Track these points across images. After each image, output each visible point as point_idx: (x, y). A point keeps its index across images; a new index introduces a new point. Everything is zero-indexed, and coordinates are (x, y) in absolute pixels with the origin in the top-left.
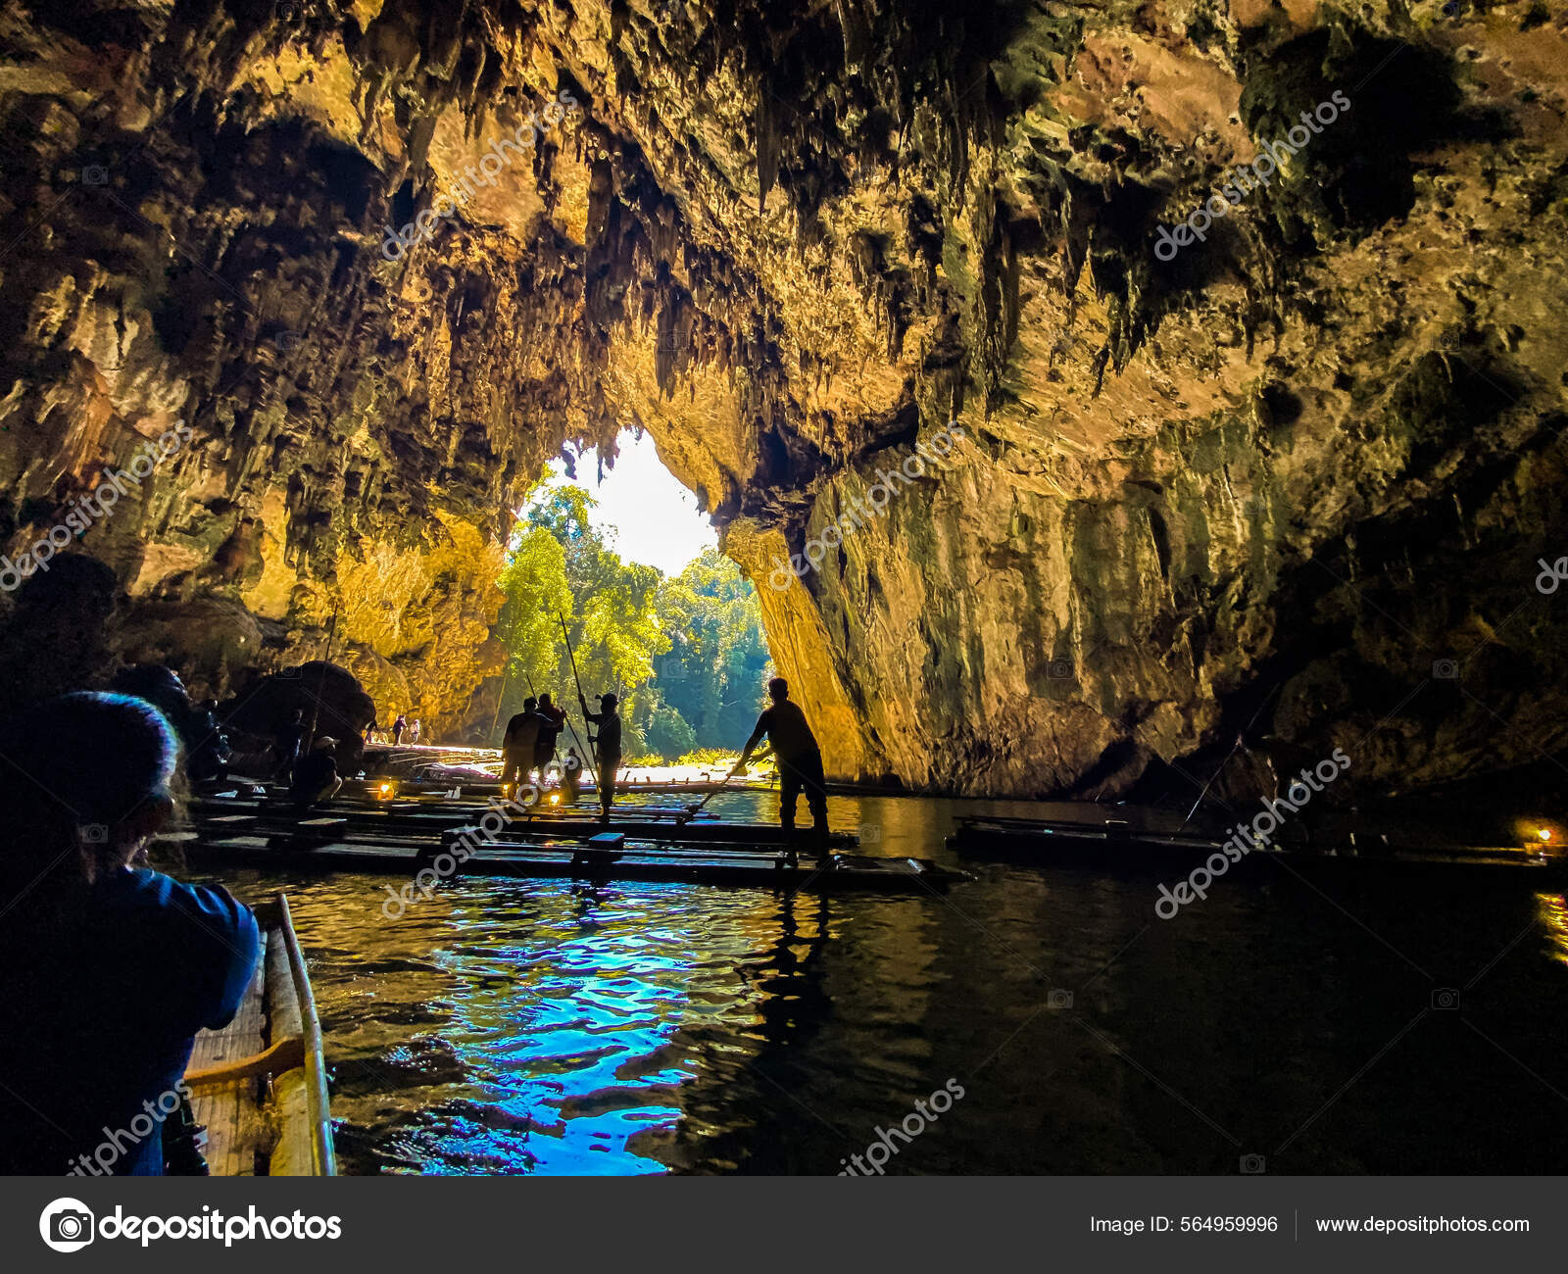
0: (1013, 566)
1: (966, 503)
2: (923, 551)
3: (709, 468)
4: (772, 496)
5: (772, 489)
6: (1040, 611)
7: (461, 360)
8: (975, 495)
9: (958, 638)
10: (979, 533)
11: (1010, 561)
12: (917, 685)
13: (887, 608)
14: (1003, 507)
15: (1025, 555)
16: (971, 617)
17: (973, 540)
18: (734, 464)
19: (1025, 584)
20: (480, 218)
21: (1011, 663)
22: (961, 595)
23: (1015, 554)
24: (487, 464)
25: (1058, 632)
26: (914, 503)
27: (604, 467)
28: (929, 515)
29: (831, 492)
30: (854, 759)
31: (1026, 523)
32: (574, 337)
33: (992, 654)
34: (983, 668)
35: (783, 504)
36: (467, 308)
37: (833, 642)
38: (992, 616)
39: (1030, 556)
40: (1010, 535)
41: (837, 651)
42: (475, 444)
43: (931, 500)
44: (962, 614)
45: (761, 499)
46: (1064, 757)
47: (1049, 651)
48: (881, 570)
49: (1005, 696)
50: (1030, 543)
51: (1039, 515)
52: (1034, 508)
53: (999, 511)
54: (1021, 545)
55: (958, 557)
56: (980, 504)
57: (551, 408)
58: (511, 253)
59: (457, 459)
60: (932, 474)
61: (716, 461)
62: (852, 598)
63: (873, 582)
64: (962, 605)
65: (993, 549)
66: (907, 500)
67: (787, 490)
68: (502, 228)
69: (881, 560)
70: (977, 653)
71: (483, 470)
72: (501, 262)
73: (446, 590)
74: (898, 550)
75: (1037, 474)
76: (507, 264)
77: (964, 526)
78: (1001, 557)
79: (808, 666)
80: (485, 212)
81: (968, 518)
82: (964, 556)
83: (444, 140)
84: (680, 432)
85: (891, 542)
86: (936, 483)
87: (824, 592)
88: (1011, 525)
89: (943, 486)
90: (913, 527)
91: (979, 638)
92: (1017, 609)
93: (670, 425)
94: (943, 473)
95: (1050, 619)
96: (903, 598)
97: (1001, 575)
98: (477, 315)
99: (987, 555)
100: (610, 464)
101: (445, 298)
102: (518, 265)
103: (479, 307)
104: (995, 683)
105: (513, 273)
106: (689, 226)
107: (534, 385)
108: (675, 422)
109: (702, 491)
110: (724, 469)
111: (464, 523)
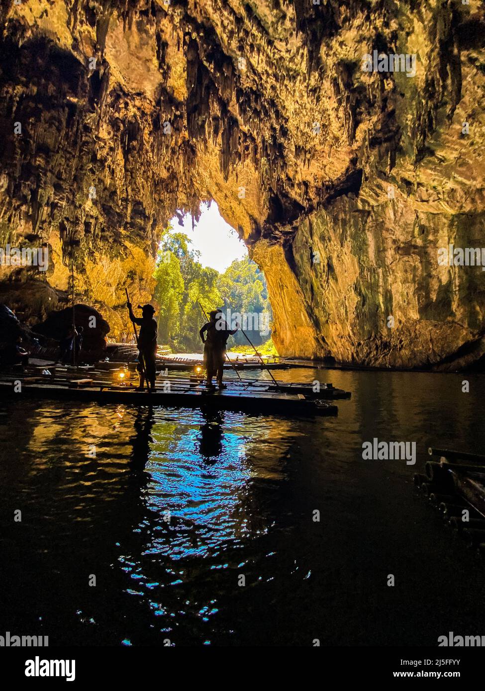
0: (414, 253)
1: (387, 221)
2: (360, 249)
3: (244, 217)
4: (276, 228)
5: (276, 224)
6: (430, 276)
7: (129, 167)
8: (392, 217)
9: (378, 292)
10: (394, 237)
11: (412, 250)
12: (352, 316)
13: (337, 280)
14: (409, 222)
15: (421, 247)
16: (385, 281)
17: (390, 242)
18: (256, 215)
19: (421, 262)
20: (132, 89)
21: (409, 303)
22: (380, 271)
23: (415, 247)
24: (145, 220)
25: (440, 286)
26: (356, 225)
27: (195, 221)
28: (364, 230)
29: (308, 223)
30: (311, 351)
31: (423, 230)
32: (179, 154)
33: (397, 299)
34: (392, 306)
35: (281, 232)
36: (130, 140)
37: (305, 298)
38: (398, 280)
39: (425, 247)
40: (413, 236)
41: (307, 302)
42: (139, 210)
43: (366, 222)
44: (381, 280)
45: (271, 229)
46: (436, 349)
47: (434, 297)
48: (335, 261)
49: (403, 320)
50: (425, 240)
51: (432, 225)
52: (429, 221)
53: (406, 224)
54: (419, 242)
55: (380, 251)
56: (395, 222)
57: (171, 192)
58: (148, 108)
59: (132, 218)
60: (367, 208)
61: (248, 213)
62: (317, 276)
63: (330, 267)
64: (381, 275)
65: (402, 245)
66: (352, 223)
67: (283, 225)
68: (142, 94)
69: (335, 255)
70: (388, 298)
71: (143, 223)
72: (143, 114)
73: (132, 279)
74: (345, 250)
75: (434, 201)
76: (147, 114)
77: (384, 233)
78: (407, 249)
79: (290, 310)
80: (134, 85)
81: (387, 230)
82: (385, 250)
83: (112, 44)
84: (231, 199)
85: (342, 246)
86: (369, 213)
87: (302, 274)
88: (413, 232)
89: (372, 213)
90: (354, 237)
91: (390, 292)
92: (414, 276)
93: (226, 196)
94: (373, 207)
95: (435, 280)
96: (346, 274)
97: (406, 258)
98: (135, 143)
99: (398, 249)
100: (197, 220)
101: (119, 134)
102: (151, 115)
103: (135, 139)
104: (398, 314)
105: (150, 120)
106: (239, 77)
107: (162, 181)
108: (229, 194)
109: (241, 229)
110: (251, 217)
111: (137, 248)
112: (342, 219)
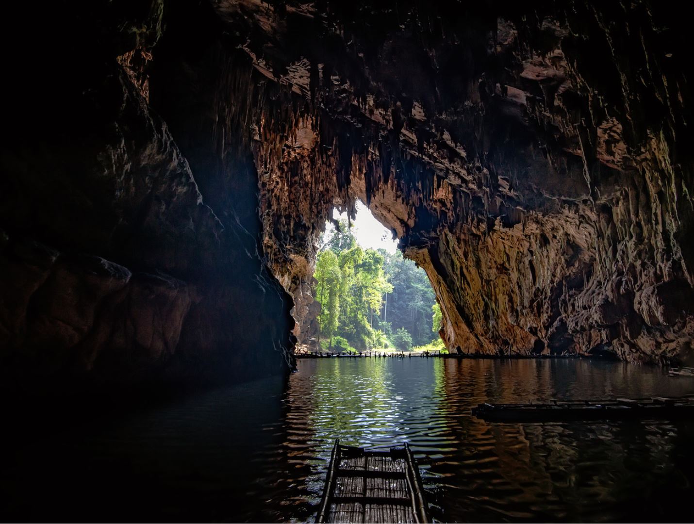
0: (505, 273)
1: (489, 247)
2: (478, 264)
3: (395, 221)
4: (422, 235)
5: (422, 232)
7: (292, 197)
8: (491, 244)
9: (492, 300)
10: (494, 259)
11: (504, 271)
13: (470, 286)
14: (501, 250)
16: (495, 291)
17: (493, 261)
18: (405, 218)
19: (509, 280)
20: (294, 145)
21: (507, 311)
22: (491, 283)
23: (505, 268)
24: (305, 231)
26: (472, 244)
27: (351, 220)
28: (478, 250)
29: (444, 235)
31: (508, 257)
32: (333, 175)
33: (501, 307)
34: (499, 311)
35: (427, 238)
36: (293, 176)
38: (501, 292)
40: (504, 261)
42: (299, 225)
43: (478, 244)
44: (493, 290)
45: (418, 237)
48: (465, 270)
49: (506, 323)
50: (509, 265)
52: (510, 252)
54: (506, 265)
55: (488, 268)
56: (494, 248)
58: (306, 153)
59: (294, 231)
60: (478, 233)
61: (398, 218)
62: (458, 280)
63: (463, 274)
64: (492, 287)
65: (499, 266)
67: (428, 232)
68: (302, 146)
69: (464, 266)
71: (304, 233)
72: (302, 157)
74: (469, 263)
76: (305, 157)
77: (490, 255)
78: (502, 269)
81: (490, 253)
82: (491, 268)
84: (380, 208)
85: (466, 260)
86: (479, 237)
87: (447, 276)
88: (503, 257)
89: (481, 238)
90: (473, 254)
91: (498, 300)
92: (507, 290)
93: (376, 206)
96: (474, 282)
98: (296, 178)
99: (497, 268)
100: (354, 218)
101: (284, 174)
102: (309, 156)
103: (297, 175)
104: (503, 318)
105: (307, 159)
108: (378, 205)
109: (394, 231)
110: (402, 221)
111: (300, 257)
112: (463, 239)
